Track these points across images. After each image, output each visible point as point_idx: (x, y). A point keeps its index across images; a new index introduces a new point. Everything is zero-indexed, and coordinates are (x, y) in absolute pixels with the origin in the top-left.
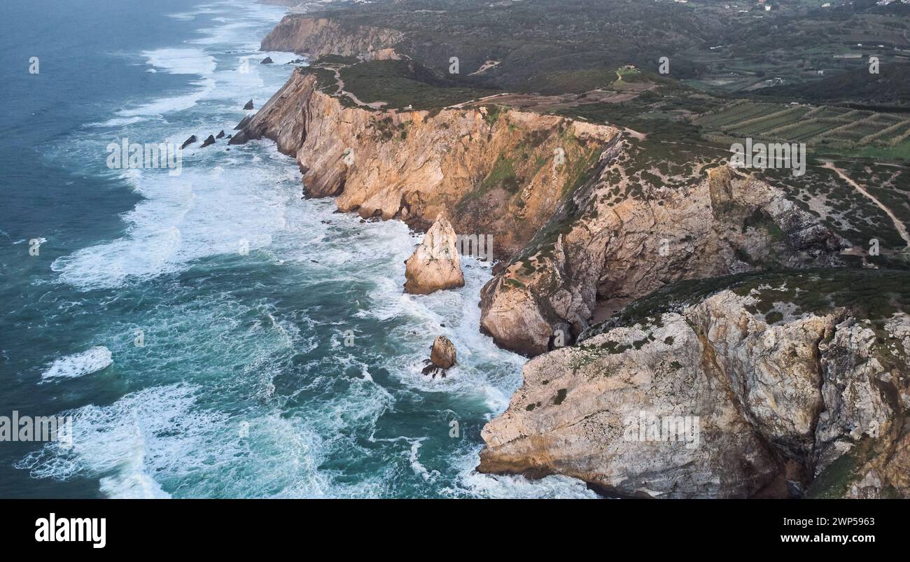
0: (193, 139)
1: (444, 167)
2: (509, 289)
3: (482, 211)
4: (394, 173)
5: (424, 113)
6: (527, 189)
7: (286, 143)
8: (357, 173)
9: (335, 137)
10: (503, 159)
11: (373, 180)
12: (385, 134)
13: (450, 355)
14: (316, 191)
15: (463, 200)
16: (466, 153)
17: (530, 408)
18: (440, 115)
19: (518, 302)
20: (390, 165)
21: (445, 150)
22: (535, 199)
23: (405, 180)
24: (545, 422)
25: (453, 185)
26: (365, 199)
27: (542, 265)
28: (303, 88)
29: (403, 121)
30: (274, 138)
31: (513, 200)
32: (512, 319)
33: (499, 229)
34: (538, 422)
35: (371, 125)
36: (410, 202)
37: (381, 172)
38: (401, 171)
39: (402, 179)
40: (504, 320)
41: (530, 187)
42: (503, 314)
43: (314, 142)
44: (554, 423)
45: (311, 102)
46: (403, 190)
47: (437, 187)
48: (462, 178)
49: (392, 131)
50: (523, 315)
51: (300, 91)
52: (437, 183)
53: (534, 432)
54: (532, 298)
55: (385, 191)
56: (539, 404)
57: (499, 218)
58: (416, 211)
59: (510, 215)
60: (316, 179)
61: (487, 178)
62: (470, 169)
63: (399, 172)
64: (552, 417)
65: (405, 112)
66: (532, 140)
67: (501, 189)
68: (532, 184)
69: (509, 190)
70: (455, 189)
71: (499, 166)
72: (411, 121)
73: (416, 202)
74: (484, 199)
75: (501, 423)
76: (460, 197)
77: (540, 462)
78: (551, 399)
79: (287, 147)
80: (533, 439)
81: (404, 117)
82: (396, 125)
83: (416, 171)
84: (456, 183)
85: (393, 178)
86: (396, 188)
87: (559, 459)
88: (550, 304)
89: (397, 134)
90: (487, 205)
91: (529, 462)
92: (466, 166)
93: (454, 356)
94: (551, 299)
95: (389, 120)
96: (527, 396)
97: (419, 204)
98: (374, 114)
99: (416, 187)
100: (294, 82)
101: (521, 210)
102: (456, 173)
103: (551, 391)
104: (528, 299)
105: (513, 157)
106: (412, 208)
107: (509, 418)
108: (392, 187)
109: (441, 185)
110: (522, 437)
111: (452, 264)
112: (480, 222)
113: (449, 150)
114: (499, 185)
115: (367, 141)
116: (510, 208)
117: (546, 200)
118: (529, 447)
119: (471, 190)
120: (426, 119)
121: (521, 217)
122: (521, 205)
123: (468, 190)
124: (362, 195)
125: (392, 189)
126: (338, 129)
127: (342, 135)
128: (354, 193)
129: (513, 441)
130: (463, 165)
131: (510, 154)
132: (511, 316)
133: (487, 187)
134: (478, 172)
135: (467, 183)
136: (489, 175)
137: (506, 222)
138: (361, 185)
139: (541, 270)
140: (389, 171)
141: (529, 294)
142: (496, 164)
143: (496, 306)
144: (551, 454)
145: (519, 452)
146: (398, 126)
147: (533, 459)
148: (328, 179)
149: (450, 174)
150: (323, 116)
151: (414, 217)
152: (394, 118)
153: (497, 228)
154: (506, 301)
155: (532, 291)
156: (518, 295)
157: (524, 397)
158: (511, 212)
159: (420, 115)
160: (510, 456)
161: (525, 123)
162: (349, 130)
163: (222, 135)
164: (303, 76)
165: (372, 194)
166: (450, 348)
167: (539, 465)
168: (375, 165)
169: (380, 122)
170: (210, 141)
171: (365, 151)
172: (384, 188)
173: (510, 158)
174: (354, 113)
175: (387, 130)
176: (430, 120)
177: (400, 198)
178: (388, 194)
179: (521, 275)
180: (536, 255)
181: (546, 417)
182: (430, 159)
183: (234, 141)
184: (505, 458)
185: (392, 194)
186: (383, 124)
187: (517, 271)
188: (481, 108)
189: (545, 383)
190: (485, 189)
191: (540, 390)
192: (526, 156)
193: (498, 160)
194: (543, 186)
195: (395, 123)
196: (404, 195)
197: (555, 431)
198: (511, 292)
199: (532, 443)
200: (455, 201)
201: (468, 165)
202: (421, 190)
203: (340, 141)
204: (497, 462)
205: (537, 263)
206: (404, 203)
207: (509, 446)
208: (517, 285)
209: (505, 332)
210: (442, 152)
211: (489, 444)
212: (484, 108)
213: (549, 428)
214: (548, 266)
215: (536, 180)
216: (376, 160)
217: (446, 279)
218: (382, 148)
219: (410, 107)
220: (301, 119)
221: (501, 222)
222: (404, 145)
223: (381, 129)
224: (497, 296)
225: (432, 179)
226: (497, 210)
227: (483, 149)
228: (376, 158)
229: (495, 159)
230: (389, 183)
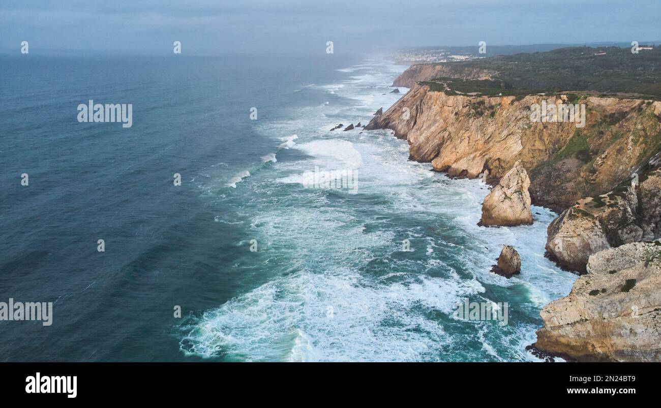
0: (341, 126)
1: (524, 140)
2: (577, 217)
3: (554, 174)
4: (481, 142)
5: (511, 98)
6: (601, 158)
7: (401, 129)
8: (451, 141)
9: (438, 118)
10: (579, 135)
11: (463, 147)
12: (477, 113)
13: (516, 263)
14: (418, 157)
15: (537, 166)
16: (544, 130)
17: (594, 293)
18: (525, 100)
19: (586, 229)
20: (479, 136)
21: (526, 127)
22: (608, 167)
23: (489, 149)
24: (609, 307)
25: (531, 155)
26: (456, 161)
27: (612, 202)
28: (419, 95)
29: (493, 103)
30: (393, 128)
31: (585, 168)
32: (578, 245)
33: (569, 190)
34: (602, 307)
35: (467, 105)
36: (491, 167)
37: (470, 141)
38: (487, 142)
39: (487, 148)
40: (569, 245)
41: (603, 156)
42: (569, 239)
43: (421, 125)
44: (619, 309)
45: (424, 101)
46: (487, 157)
47: (516, 156)
48: (539, 149)
49: (483, 111)
50: (590, 241)
51: (417, 97)
52: (516, 153)
53: (596, 316)
54: (600, 227)
55: (472, 156)
56: (604, 291)
57: (570, 181)
58: (496, 173)
59: (580, 179)
60: (419, 148)
61: (561, 150)
62: (547, 143)
63: (485, 142)
64: (618, 303)
65: (496, 97)
66: (609, 120)
67: (574, 159)
68: (606, 153)
69: (582, 160)
70: (532, 158)
71: (574, 141)
72: (500, 104)
73: (496, 167)
74: (559, 165)
75: (561, 305)
76: (535, 164)
77: (599, 350)
78: (619, 287)
79: (402, 132)
80: (594, 323)
81: (494, 101)
82: (488, 107)
83: (499, 142)
84: (533, 154)
85: (480, 147)
86: (481, 154)
87: (621, 349)
88: (619, 237)
89: (487, 113)
90: (559, 170)
91: (587, 348)
92: (544, 140)
93: (519, 265)
94: (620, 231)
95: (482, 103)
96: (591, 282)
97: (500, 168)
98: (470, 98)
99: (498, 155)
100: (413, 91)
101: (592, 176)
102: (534, 145)
103: (618, 280)
104: (596, 228)
105: (589, 134)
106: (492, 171)
107: (570, 301)
108: (478, 153)
109: (520, 154)
110: (582, 321)
111: (524, 204)
112: (552, 183)
113: (530, 127)
114: (572, 156)
115: (462, 118)
116: (582, 174)
117: (618, 168)
118: (589, 332)
119: (545, 160)
120: (512, 103)
121: (592, 182)
122: (593, 171)
123: (543, 159)
124: (454, 158)
125: (478, 155)
126: (441, 112)
127: (443, 116)
128: (447, 157)
129: (573, 324)
130: (541, 139)
131: (585, 132)
132: (577, 241)
133: (561, 157)
134: (554, 146)
135: (544, 154)
136: (563, 148)
137: (576, 185)
138: (454, 150)
139: (611, 206)
140: (477, 141)
141: (597, 223)
142: (571, 140)
143: (562, 232)
144: (613, 342)
145: (578, 336)
146: (489, 107)
147: (593, 346)
148: (428, 148)
149: (529, 146)
150: (431, 107)
151: (493, 178)
152: (486, 101)
153: (567, 188)
154: (573, 228)
155: (600, 221)
156: (587, 223)
157: (587, 283)
158: (582, 177)
159: (507, 100)
160: (568, 339)
161: (603, 106)
162: (449, 112)
163: (359, 125)
164: (420, 86)
165: (461, 158)
166: (516, 257)
167: (599, 353)
168: (466, 135)
169: (474, 103)
170: (351, 127)
171: (460, 124)
172: (471, 153)
173: (585, 135)
174: (455, 99)
175: (479, 109)
176: (516, 103)
177: (484, 162)
178: (474, 158)
179: (591, 207)
180: (608, 194)
181: (611, 303)
182: (512, 133)
183: (366, 128)
184: (563, 340)
185: (478, 159)
186: (476, 105)
187: (586, 204)
188: (562, 96)
189: (612, 272)
190: (559, 158)
191: (605, 279)
192: (602, 133)
193: (573, 137)
194: (617, 156)
195: (487, 105)
196: (487, 161)
197: (620, 318)
198: (578, 221)
199: (593, 328)
200: (530, 167)
201: (545, 139)
202: (502, 158)
203: (442, 121)
204: (553, 343)
205: (608, 199)
206: (486, 166)
207: (568, 328)
208: (585, 214)
209: (569, 256)
210: (523, 129)
211: (547, 323)
212: (565, 96)
213: (613, 314)
214: (620, 203)
215: (610, 150)
216: (467, 132)
217: (517, 215)
218: (474, 122)
219: (500, 94)
220: (414, 113)
221: (572, 184)
222: (492, 121)
223: (475, 108)
224: (564, 223)
225: (512, 149)
226: (569, 175)
227: (561, 127)
228: (468, 130)
229: (571, 136)
230: (476, 150)
